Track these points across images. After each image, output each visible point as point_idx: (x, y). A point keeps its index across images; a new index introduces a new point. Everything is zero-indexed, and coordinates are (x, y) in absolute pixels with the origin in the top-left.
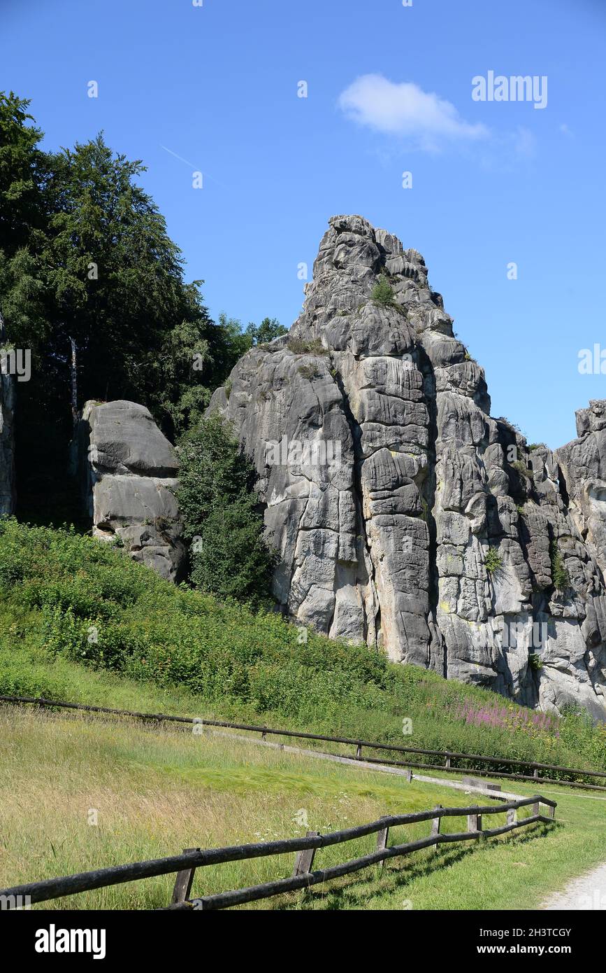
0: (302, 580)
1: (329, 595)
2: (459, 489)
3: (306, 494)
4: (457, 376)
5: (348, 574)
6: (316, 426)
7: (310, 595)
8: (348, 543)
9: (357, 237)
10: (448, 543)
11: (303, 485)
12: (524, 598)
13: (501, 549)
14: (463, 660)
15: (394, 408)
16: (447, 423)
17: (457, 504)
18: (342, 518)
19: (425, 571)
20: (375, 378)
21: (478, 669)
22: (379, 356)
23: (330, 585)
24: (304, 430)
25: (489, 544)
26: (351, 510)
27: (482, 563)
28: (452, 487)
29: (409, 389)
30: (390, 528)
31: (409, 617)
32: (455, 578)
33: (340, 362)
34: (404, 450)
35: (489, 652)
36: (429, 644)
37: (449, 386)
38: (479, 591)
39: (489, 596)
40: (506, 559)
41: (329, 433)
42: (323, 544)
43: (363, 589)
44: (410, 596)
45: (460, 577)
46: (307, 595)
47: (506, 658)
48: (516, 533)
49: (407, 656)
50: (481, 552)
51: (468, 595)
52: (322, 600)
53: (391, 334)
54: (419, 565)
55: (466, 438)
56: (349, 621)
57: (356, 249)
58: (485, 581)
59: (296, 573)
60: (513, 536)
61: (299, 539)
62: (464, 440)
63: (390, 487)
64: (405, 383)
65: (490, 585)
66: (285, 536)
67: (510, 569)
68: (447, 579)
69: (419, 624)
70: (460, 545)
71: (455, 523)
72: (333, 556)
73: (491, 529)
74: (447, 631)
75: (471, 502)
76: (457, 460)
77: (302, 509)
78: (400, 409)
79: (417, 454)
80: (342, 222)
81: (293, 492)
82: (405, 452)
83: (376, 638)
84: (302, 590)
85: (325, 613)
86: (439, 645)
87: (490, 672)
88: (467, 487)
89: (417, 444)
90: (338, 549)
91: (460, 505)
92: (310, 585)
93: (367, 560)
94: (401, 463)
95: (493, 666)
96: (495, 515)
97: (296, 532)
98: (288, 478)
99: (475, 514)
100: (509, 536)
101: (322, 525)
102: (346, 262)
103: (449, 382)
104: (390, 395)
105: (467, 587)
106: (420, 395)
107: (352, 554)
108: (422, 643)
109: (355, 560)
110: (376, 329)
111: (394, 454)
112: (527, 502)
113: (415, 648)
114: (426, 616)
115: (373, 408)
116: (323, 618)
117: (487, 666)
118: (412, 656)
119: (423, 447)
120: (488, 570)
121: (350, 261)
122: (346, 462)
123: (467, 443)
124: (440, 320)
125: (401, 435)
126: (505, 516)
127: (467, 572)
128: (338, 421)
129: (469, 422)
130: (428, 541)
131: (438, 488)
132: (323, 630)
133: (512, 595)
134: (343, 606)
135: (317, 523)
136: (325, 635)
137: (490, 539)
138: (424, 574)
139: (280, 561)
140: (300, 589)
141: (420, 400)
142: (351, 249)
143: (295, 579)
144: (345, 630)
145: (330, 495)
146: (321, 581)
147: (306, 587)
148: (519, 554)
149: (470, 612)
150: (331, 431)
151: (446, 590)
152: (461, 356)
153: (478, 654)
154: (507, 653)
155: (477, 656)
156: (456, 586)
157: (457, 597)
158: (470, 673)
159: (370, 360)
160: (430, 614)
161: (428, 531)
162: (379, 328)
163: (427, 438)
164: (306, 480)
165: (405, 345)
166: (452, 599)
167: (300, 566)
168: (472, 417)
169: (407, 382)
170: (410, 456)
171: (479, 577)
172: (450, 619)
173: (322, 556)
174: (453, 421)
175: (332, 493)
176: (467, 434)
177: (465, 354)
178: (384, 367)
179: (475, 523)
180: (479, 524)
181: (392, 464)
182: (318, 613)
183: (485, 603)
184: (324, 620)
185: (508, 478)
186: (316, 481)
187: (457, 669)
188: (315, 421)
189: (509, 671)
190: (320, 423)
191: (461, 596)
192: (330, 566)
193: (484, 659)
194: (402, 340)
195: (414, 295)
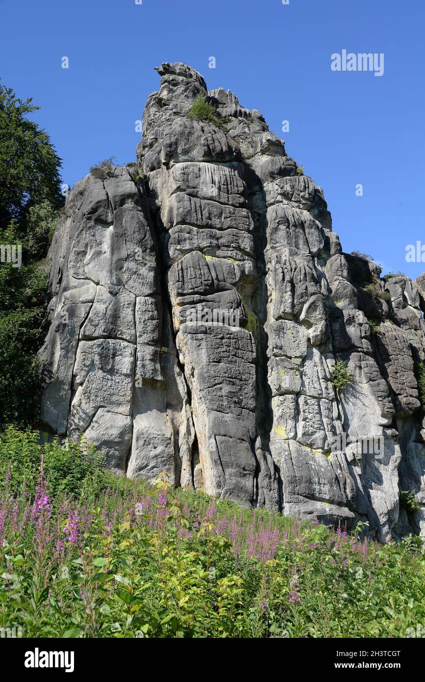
0: (83, 402)
1: (122, 421)
2: (289, 293)
3: (90, 298)
4: (288, 188)
5: (153, 396)
6: (106, 224)
7: (96, 422)
8: (148, 357)
9: (181, 78)
10: (280, 355)
11: (88, 289)
12: (385, 421)
13: (351, 364)
14: (305, 496)
15: (209, 210)
16: (276, 230)
17: (288, 310)
18: (139, 328)
19: (250, 387)
20: (186, 181)
21: (328, 508)
22: (191, 161)
23: (126, 409)
24: (90, 228)
25: (335, 358)
26: (152, 318)
27: (326, 379)
28: (282, 292)
29: (228, 193)
30: (200, 336)
31: (227, 442)
32: (290, 396)
33: (156, 180)
34: (222, 255)
35: (342, 486)
36: (256, 476)
37: (279, 198)
38: (324, 412)
39: (339, 418)
40: (358, 375)
41: (120, 231)
42: (113, 358)
43: (176, 416)
44: (228, 417)
45: (298, 394)
46: (91, 421)
47: (369, 496)
48: (370, 347)
49: (223, 492)
50: (326, 367)
51: (310, 416)
52: (112, 427)
53: (203, 138)
54: (241, 380)
55: (301, 246)
56: (153, 453)
57: (180, 89)
58: (332, 401)
59: (77, 393)
60: (365, 350)
61: (79, 351)
62: (298, 248)
63: (202, 291)
64: (222, 186)
65: (340, 407)
66: (58, 346)
67: (364, 387)
68: (281, 398)
69: (240, 450)
70: (296, 357)
71: (289, 332)
72: (128, 372)
73: (337, 342)
74: (283, 460)
75: (306, 306)
76: (288, 264)
77: (83, 315)
78: (215, 211)
79: (240, 260)
80: (164, 64)
81: (72, 296)
82: (224, 257)
83: (193, 475)
84: (84, 416)
85: (118, 443)
86: (270, 478)
87: (346, 512)
88: (300, 289)
89: (238, 248)
90: (134, 364)
91: (293, 311)
92: (97, 409)
93: (180, 380)
94: (218, 269)
95: (348, 505)
96: (340, 327)
97: (74, 343)
98: (68, 281)
99: (312, 321)
100: (359, 349)
101: (111, 334)
102: (170, 100)
103: (280, 194)
104: (205, 198)
105: (308, 407)
106: (242, 200)
107: (155, 370)
108: (245, 475)
109: (160, 378)
110: (187, 134)
111: (208, 258)
112: (384, 322)
113: (234, 481)
114: (252, 442)
115: (181, 210)
116: (116, 450)
117: (340, 504)
118: (230, 492)
119: (248, 254)
120: (335, 387)
121: (174, 99)
122: (145, 264)
123: (303, 252)
124: (268, 140)
125: (218, 239)
126: (353, 329)
127: (307, 388)
128: (133, 217)
129: (304, 230)
130: (255, 354)
131: (269, 300)
132: (118, 466)
133: (369, 417)
134: (143, 434)
135: (104, 331)
136: (119, 472)
137: (338, 354)
138: (249, 390)
139: (51, 377)
140: (81, 414)
141: (242, 205)
142: (175, 88)
143: (75, 401)
144: (147, 466)
145: (122, 300)
146: (112, 403)
147: (90, 411)
148: (374, 369)
149: (314, 437)
150: (124, 228)
151: (280, 411)
152: (291, 170)
153: (326, 488)
154: (371, 491)
155: (326, 490)
156: (292, 405)
157: (296, 418)
158: (315, 514)
159: (179, 165)
160: (259, 440)
161: (253, 341)
162: (190, 133)
163: (252, 243)
164: (92, 284)
165: (220, 149)
166: (290, 422)
167: (81, 384)
168: (306, 225)
169: (225, 187)
170: (230, 261)
171: (324, 395)
172: (286, 445)
173: (112, 371)
174: (282, 227)
175: (125, 297)
176: (301, 242)
177: (297, 168)
178: (196, 170)
179: (313, 332)
180: (318, 333)
181: (205, 267)
182: (107, 443)
183: (333, 427)
184: (117, 453)
185: (356, 290)
186: (103, 284)
187: (296, 510)
188: (103, 217)
189: (375, 513)
190: (110, 219)
191: (301, 418)
192: (125, 386)
193: (334, 495)
194: (217, 143)
195: (243, 128)
